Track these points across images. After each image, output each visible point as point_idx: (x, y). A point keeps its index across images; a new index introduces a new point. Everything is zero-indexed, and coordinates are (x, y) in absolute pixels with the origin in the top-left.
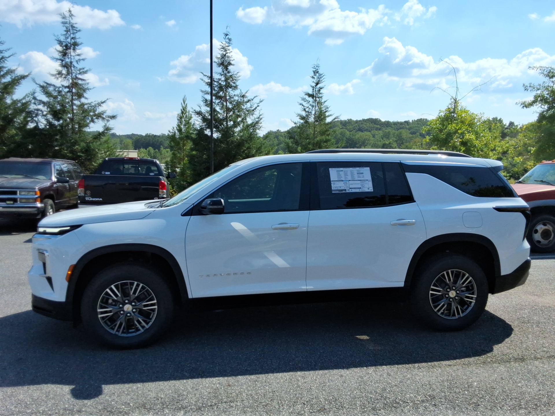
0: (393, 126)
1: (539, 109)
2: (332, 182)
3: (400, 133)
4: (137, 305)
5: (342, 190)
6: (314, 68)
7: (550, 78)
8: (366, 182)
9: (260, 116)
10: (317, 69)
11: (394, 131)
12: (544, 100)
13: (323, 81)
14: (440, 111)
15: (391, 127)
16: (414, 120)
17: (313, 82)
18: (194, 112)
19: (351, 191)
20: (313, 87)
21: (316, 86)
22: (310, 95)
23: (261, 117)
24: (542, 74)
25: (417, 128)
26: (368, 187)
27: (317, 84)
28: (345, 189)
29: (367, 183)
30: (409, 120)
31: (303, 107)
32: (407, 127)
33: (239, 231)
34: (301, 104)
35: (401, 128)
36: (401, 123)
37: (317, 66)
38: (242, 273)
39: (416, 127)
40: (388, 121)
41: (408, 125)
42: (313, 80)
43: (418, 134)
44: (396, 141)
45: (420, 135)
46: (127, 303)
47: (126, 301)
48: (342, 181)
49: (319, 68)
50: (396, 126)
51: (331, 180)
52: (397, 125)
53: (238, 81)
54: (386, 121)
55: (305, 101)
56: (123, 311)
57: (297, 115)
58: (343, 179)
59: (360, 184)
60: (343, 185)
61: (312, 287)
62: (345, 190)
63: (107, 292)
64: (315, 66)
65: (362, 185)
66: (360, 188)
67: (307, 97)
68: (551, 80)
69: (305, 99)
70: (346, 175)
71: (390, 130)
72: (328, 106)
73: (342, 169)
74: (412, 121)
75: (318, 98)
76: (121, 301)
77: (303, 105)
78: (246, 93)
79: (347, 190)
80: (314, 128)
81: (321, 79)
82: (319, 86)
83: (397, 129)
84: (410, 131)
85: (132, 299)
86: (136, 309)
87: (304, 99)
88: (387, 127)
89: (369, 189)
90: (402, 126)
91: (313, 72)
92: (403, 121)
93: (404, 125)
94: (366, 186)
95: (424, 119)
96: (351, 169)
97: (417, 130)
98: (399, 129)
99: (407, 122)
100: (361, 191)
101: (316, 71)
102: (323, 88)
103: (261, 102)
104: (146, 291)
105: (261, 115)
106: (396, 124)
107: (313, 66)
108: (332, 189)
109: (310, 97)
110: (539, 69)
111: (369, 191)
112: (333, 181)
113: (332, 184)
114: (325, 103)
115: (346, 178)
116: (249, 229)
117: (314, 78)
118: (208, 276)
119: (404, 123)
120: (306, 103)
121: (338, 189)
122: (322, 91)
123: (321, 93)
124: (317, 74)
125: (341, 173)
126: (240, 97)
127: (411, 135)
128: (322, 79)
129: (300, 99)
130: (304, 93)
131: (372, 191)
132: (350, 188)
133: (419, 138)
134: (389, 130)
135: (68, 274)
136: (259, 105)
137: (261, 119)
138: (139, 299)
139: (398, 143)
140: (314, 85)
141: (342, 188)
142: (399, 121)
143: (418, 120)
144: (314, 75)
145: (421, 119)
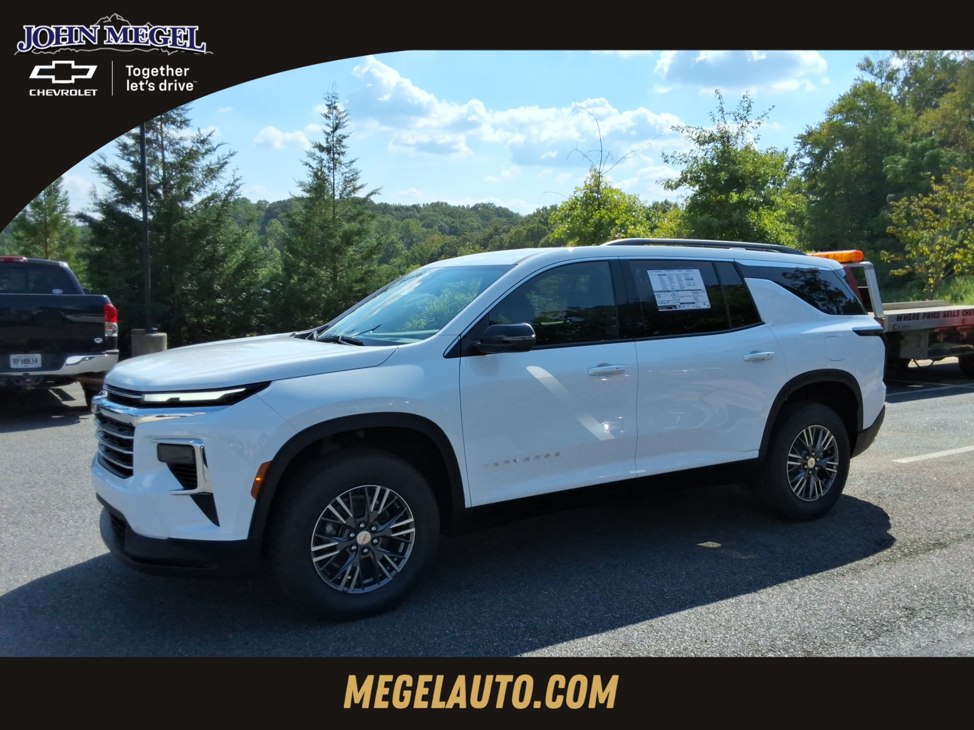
0: (394, 212)
1: (688, 192)
2: (655, 294)
3: (408, 226)
4: (380, 529)
5: (670, 307)
6: (328, 101)
7: (701, 145)
8: (699, 293)
9: (235, 181)
10: (335, 103)
11: (396, 221)
12: (695, 180)
13: (345, 125)
14: (577, 189)
15: (391, 214)
16: (427, 204)
17: (328, 125)
18: (98, 167)
19: (682, 308)
20: (328, 134)
21: (333, 132)
22: (321, 148)
23: (237, 183)
24: (690, 138)
25: (434, 218)
26: (703, 302)
27: (336, 128)
28: (675, 304)
29: (701, 294)
30: (419, 204)
31: (311, 169)
32: (418, 215)
33: (540, 380)
34: (307, 164)
35: (407, 217)
36: (407, 209)
37: (334, 97)
38: (547, 456)
39: (431, 216)
40: (386, 204)
41: (418, 212)
42: (327, 121)
43: (436, 227)
44: (402, 238)
45: (440, 230)
46: (363, 529)
47: (362, 525)
48: (669, 291)
49: (337, 100)
50: (398, 212)
51: (654, 290)
52: (400, 211)
53: (189, 112)
54: (382, 203)
55: (314, 159)
56: (356, 544)
57: (298, 184)
58: (669, 288)
59: (692, 297)
60: (671, 298)
61: (643, 471)
62: (675, 306)
63: (329, 510)
64: (330, 97)
65: (696, 298)
66: (694, 303)
67: (317, 151)
68: (702, 147)
69: (315, 154)
70: (671, 280)
71: (390, 220)
72: (357, 169)
73: (664, 272)
74: (424, 205)
75: (339, 154)
76: (353, 526)
77: (310, 166)
78: (210, 135)
79: (677, 307)
80: (334, 209)
81: (342, 121)
82: (339, 132)
83: (401, 217)
84: (422, 223)
85: (371, 521)
86: (377, 538)
87: (311, 155)
88: (384, 213)
89: (704, 304)
90: (408, 213)
91: (327, 107)
92: (410, 204)
93: (412, 212)
94: (700, 299)
95: (442, 204)
96: (675, 271)
97: (434, 221)
98: (404, 218)
99: (416, 207)
100: (695, 308)
101: (331, 105)
102: (348, 136)
103: (232, 155)
104: (397, 501)
105: (238, 179)
106: (398, 209)
107: (326, 96)
108: (658, 305)
109: (323, 151)
110: (685, 131)
111: (705, 307)
112: (657, 292)
113: (656, 297)
114: (354, 164)
115: (672, 287)
116: (555, 376)
117: (329, 117)
118: (496, 464)
119: (412, 208)
120: (316, 161)
121: (666, 305)
122: (345, 142)
123: (343, 147)
124: (335, 112)
125: (664, 277)
126: (198, 142)
127: (425, 230)
128: (344, 120)
129: (306, 155)
130: (312, 143)
131: (710, 307)
132: (681, 303)
133: (437, 234)
134: (387, 218)
135: (256, 481)
136: (227, 160)
137: (238, 187)
138: (382, 519)
139: (405, 241)
140: (329, 130)
141: (671, 304)
142: (403, 204)
143: (432, 203)
144: (329, 113)
145: (438, 202)
